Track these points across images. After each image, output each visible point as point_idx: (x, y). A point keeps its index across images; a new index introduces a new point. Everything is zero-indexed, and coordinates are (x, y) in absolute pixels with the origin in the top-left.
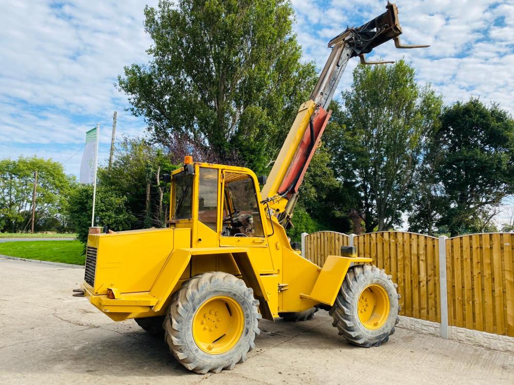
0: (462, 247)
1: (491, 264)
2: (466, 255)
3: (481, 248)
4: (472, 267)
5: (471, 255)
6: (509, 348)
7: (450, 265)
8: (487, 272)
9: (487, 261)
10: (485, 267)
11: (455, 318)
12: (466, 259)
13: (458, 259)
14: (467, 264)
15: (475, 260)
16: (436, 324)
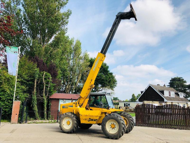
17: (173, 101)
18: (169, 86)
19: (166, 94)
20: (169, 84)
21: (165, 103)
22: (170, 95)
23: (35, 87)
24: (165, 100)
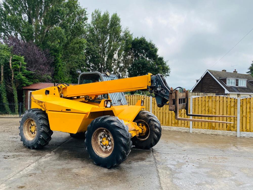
0: (198, 101)
1: (208, 106)
2: (200, 103)
3: (205, 101)
4: (202, 108)
5: (202, 103)
6: (213, 134)
7: (194, 107)
8: (207, 109)
9: (207, 105)
10: (206, 107)
11: (195, 125)
12: (200, 105)
13: (197, 105)
14: (200, 106)
15: (203, 105)
16: (188, 128)
17: (240, 92)
18: (250, 73)
19: (231, 83)
20: (249, 70)
21: (226, 95)
22: (237, 85)
23: (2, 75)
24: (226, 92)
